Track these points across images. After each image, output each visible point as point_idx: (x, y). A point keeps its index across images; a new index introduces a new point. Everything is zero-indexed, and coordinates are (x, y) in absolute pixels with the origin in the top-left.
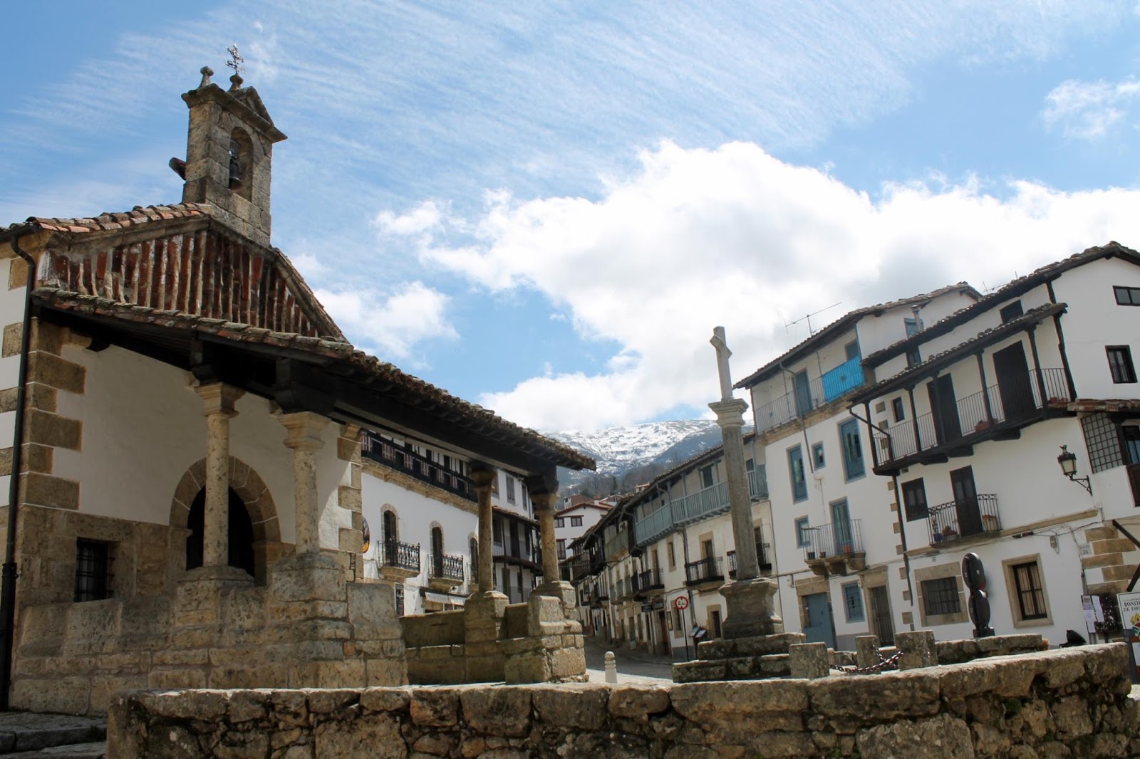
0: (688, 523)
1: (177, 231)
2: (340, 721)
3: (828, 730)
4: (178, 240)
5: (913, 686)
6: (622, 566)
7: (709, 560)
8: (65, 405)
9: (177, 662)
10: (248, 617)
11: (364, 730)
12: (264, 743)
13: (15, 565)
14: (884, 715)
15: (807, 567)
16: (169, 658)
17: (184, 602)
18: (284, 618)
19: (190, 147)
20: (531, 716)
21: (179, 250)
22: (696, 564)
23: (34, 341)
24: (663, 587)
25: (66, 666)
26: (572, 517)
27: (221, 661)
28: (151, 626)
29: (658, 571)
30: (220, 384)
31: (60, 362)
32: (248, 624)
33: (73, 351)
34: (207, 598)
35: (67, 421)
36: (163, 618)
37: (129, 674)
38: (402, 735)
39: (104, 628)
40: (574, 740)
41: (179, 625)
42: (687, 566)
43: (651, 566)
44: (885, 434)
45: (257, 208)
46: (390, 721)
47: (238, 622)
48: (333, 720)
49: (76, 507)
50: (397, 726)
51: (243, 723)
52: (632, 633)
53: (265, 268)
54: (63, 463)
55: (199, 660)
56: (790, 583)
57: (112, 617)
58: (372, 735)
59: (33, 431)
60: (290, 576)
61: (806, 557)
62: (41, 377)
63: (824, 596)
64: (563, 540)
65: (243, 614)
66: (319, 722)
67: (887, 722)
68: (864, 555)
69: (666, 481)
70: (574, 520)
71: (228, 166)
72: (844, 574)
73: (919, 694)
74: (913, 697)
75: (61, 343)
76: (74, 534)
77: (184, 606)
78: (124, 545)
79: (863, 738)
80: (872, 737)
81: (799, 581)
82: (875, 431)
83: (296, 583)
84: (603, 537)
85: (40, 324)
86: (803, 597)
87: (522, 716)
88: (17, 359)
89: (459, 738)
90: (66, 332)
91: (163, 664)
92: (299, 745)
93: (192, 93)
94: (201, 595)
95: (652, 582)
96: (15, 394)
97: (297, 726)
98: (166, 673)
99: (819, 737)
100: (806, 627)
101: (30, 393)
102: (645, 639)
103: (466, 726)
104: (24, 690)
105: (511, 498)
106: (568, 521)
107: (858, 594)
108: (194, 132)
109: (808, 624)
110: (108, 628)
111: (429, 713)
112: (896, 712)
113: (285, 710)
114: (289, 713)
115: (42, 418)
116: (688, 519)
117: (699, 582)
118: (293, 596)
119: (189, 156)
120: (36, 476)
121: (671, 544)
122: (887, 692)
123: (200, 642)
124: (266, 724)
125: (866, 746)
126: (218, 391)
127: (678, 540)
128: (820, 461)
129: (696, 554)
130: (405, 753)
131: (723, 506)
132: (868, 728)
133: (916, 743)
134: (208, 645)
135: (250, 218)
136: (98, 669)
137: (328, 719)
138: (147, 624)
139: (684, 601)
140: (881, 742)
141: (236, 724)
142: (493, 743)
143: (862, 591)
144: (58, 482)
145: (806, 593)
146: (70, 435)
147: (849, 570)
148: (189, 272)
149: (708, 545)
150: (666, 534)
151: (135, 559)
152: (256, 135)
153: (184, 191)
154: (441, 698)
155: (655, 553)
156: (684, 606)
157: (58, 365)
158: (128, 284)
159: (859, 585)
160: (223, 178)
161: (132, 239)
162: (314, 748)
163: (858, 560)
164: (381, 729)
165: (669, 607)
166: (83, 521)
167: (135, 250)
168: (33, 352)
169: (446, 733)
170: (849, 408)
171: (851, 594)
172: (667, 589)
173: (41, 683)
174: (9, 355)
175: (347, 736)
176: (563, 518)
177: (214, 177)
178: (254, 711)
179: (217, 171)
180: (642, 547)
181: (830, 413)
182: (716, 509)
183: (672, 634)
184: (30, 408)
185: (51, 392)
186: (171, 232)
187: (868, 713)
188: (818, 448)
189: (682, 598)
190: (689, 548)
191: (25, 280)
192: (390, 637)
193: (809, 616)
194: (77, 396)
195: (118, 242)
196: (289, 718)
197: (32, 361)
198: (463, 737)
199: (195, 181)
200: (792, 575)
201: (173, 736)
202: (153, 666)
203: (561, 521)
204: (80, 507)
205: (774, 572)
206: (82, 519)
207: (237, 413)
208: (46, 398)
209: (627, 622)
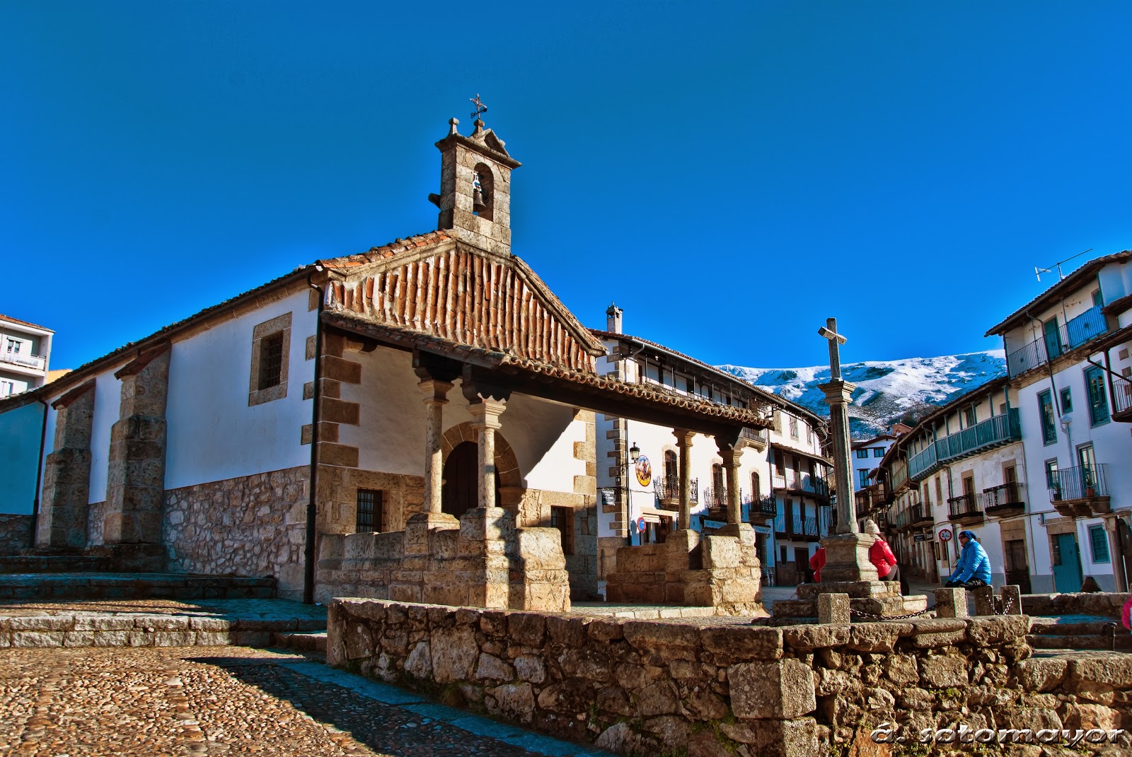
0: (951, 461)
1: (429, 254)
2: (444, 628)
3: (711, 663)
4: (432, 261)
5: (763, 638)
6: (906, 496)
7: (970, 497)
8: (347, 393)
9: (405, 579)
10: (446, 550)
11: (456, 635)
12: (405, 639)
13: (315, 506)
14: (744, 657)
15: (1052, 507)
16: (399, 575)
17: (409, 537)
18: (467, 552)
19: (443, 184)
20: (545, 634)
21: (432, 268)
22: (958, 500)
23: (324, 349)
24: (932, 519)
25: (343, 577)
26: (875, 449)
27: (429, 580)
28: (391, 553)
29: (928, 505)
30: (433, 381)
31: (343, 362)
32: (446, 555)
33: (351, 353)
34: (422, 536)
35: (349, 404)
36: (398, 547)
37: (378, 585)
38: (476, 640)
39: (364, 552)
40: (567, 653)
41: (406, 553)
42: (951, 501)
43: (923, 500)
44: (1128, 380)
45: (498, 226)
46: (470, 630)
47: (441, 554)
48: (441, 626)
49: (356, 466)
50: (473, 634)
51: (395, 624)
52: (914, 560)
53: (506, 274)
54: (346, 435)
55: (417, 578)
56: (1040, 521)
57: (369, 545)
58: (460, 638)
59: (324, 413)
60: (471, 522)
61: (1052, 498)
62: (328, 374)
63: (1072, 535)
64: (867, 470)
65: (444, 548)
66: (434, 628)
67: (746, 661)
68: (1108, 499)
69: (930, 421)
70: (877, 451)
71: (472, 195)
72: (1090, 516)
73: (766, 643)
74: (762, 645)
75: (342, 349)
76: (355, 485)
77: (410, 540)
78: (394, 492)
79: (731, 671)
80: (737, 671)
81: (1050, 521)
82: (1114, 378)
83: (475, 528)
84: (891, 469)
85: (327, 336)
86: (1053, 536)
87: (539, 634)
88: (313, 361)
89: (506, 645)
90: (345, 340)
91: (396, 580)
92: (424, 641)
93: (442, 142)
94: (420, 533)
95: (924, 515)
96: (313, 385)
97: (422, 629)
98: (398, 586)
99: (705, 667)
100: (1055, 565)
101: (322, 385)
102: (923, 567)
103: (511, 638)
104: (321, 591)
105: (794, 435)
106: (871, 452)
107: (1104, 536)
108: (445, 172)
109: (1058, 561)
110: (367, 553)
111: (490, 627)
112: (751, 655)
113: (415, 619)
114: (417, 620)
115: (330, 403)
116: (950, 457)
117: (960, 516)
118: (473, 537)
119: (442, 191)
120: (327, 444)
121: (938, 479)
122: (746, 640)
123: (418, 567)
124: (406, 626)
125: (732, 677)
126: (432, 386)
127: (943, 475)
128: (1067, 405)
129: (959, 491)
130: (477, 652)
131: (980, 447)
132: (735, 664)
133: (763, 678)
134: (422, 569)
135: (492, 234)
136: (360, 580)
137: (439, 627)
138: (388, 551)
139: (948, 534)
140: (742, 675)
141: (391, 624)
142: (525, 650)
143: (1107, 533)
144: (343, 448)
145: (1055, 533)
146: (351, 414)
147: (1094, 514)
148: (441, 284)
149: (968, 482)
150: (933, 471)
151: (402, 502)
152: (496, 166)
153: (439, 220)
154: (497, 617)
155: (926, 485)
156: (947, 538)
157: (341, 364)
158: (392, 299)
159: (1104, 528)
160: (467, 206)
161: (393, 266)
162: (430, 644)
163: (1102, 504)
164: (465, 635)
165: (937, 540)
166: (361, 475)
167: (396, 273)
168: (323, 356)
169: (499, 641)
170: (1088, 357)
171: (1096, 533)
172: (937, 521)
173: (330, 587)
174: (309, 359)
175: (447, 638)
176: (866, 449)
177: (460, 206)
178: (400, 617)
179: (463, 201)
180: (916, 482)
181: (1077, 360)
182: (974, 449)
183: (939, 563)
184: (322, 396)
185: (337, 384)
186: (425, 255)
187: (733, 654)
188: (1065, 393)
189: (946, 530)
190: (953, 484)
191: (318, 305)
192: (553, 567)
193: (1059, 554)
194: (356, 386)
195: (382, 269)
196: (417, 623)
197: (323, 363)
198: (509, 645)
199: (446, 211)
200: (1042, 514)
201: (359, 630)
202: (391, 581)
203: (864, 452)
204: (360, 464)
205: (1026, 511)
206: (361, 474)
207: (448, 401)
208: (333, 389)
209: (910, 548)
